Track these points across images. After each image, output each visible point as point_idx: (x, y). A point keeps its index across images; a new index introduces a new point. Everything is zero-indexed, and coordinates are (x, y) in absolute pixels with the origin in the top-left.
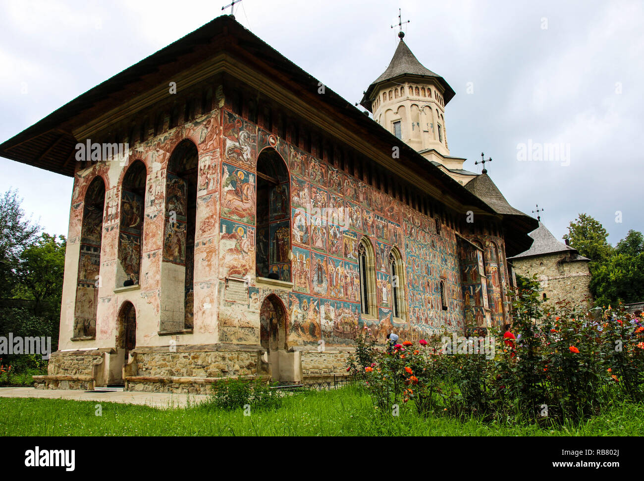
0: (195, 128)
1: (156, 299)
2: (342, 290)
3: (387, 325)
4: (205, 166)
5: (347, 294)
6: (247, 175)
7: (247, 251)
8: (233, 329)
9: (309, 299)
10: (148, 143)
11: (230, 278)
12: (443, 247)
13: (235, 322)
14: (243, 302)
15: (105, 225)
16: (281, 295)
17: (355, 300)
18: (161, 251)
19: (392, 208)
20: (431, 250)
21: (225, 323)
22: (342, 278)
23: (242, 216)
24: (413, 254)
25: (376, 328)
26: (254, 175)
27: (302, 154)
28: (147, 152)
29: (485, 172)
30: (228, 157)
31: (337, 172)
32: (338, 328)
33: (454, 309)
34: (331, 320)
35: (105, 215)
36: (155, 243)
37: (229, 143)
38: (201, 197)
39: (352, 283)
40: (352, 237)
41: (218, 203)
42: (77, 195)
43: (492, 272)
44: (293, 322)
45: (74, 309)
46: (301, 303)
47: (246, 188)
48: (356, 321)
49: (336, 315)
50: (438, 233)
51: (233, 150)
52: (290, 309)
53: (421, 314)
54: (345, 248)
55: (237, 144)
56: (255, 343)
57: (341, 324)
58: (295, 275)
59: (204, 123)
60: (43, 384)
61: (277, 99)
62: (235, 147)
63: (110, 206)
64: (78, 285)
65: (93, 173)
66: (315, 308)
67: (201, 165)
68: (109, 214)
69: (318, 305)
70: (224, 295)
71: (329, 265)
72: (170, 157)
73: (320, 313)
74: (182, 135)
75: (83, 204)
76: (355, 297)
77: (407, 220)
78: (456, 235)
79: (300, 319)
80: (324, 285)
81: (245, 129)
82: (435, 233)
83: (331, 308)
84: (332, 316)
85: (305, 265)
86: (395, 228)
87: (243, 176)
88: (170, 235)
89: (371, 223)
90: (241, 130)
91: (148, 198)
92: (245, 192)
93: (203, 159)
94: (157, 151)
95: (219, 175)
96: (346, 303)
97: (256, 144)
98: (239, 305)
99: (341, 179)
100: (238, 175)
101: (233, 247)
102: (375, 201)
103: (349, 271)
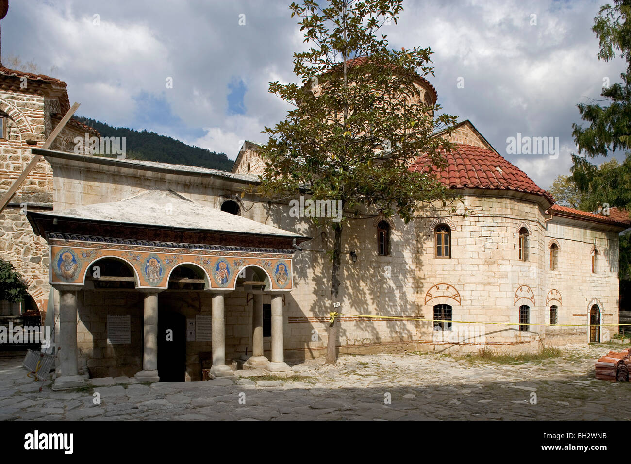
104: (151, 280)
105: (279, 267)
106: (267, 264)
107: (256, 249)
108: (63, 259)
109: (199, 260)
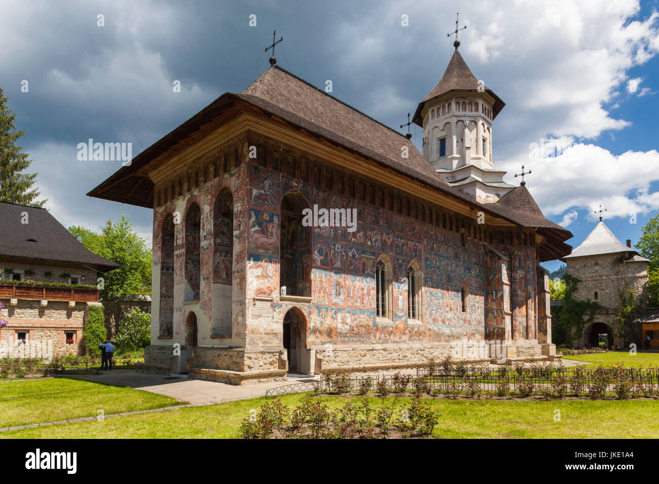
0: (231, 178)
1: (209, 312)
2: (359, 300)
3: (402, 326)
4: (238, 211)
5: (363, 303)
6: (272, 217)
7: (271, 276)
8: (260, 335)
9: (327, 309)
10: (200, 189)
11: (257, 298)
12: (468, 257)
13: (261, 330)
14: (268, 315)
15: (176, 253)
16: (302, 307)
17: (371, 307)
18: (211, 276)
19: (414, 229)
20: (453, 261)
21: (252, 332)
22: (359, 290)
23: (267, 249)
24: (433, 266)
25: (391, 329)
26: (278, 215)
27: (324, 192)
28: (200, 196)
29: (523, 184)
30: (254, 204)
31: (358, 203)
32: (353, 330)
33: (475, 310)
34: (347, 324)
35: (175, 245)
36: (208, 269)
37: (255, 192)
38: (236, 236)
39: (369, 294)
40: (370, 257)
41: (247, 241)
42: (156, 228)
43: (518, 278)
44: (312, 328)
45: (159, 315)
46: (319, 312)
47: (271, 227)
48: (371, 324)
49: (352, 320)
50: (464, 245)
51: (258, 197)
52: (309, 318)
53: (438, 316)
54: (363, 267)
55: (262, 192)
56: (278, 345)
57: (357, 326)
58: (315, 291)
59: (237, 175)
60: (140, 370)
61: (300, 147)
62: (261, 194)
63: (178, 238)
64: (161, 297)
65: (166, 210)
66: (332, 316)
67: (235, 210)
68: (178, 244)
69: (336, 313)
70: (252, 310)
71: (347, 281)
72: (216, 201)
73: (337, 319)
74: (222, 184)
75: (161, 235)
76: (371, 305)
77: (429, 237)
78: (484, 246)
79: (318, 325)
80: (342, 297)
81: (269, 178)
82: (460, 245)
83: (348, 315)
84: (349, 321)
85: (324, 283)
86: (415, 245)
87: (268, 217)
88: (218, 263)
89: (390, 243)
90: (266, 179)
91: (203, 233)
92: (270, 230)
93: (236, 205)
94: (207, 196)
95: (247, 219)
96: (362, 311)
97: (280, 190)
98: (265, 317)
99: (361, 209)
100: (264, 217)
101: (260, 274)
102: (396, 224)
103: (366, 284)
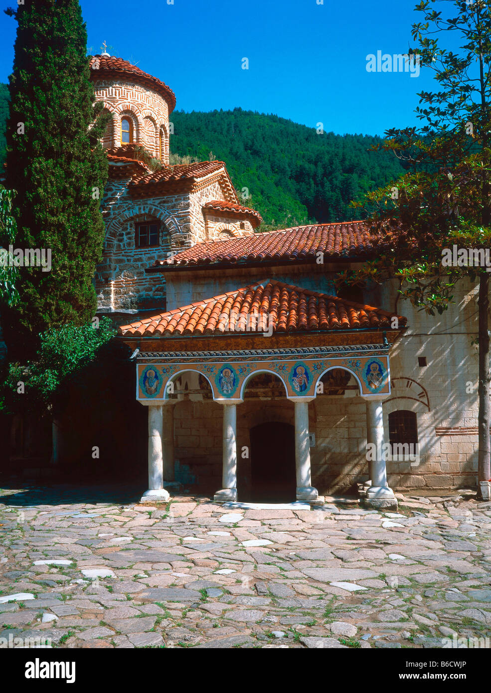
104: (225, 392)
105: (372, 366)
106: (355, 365)
107: (339, 348)
108: (148, 375)
109: (274, 366)
